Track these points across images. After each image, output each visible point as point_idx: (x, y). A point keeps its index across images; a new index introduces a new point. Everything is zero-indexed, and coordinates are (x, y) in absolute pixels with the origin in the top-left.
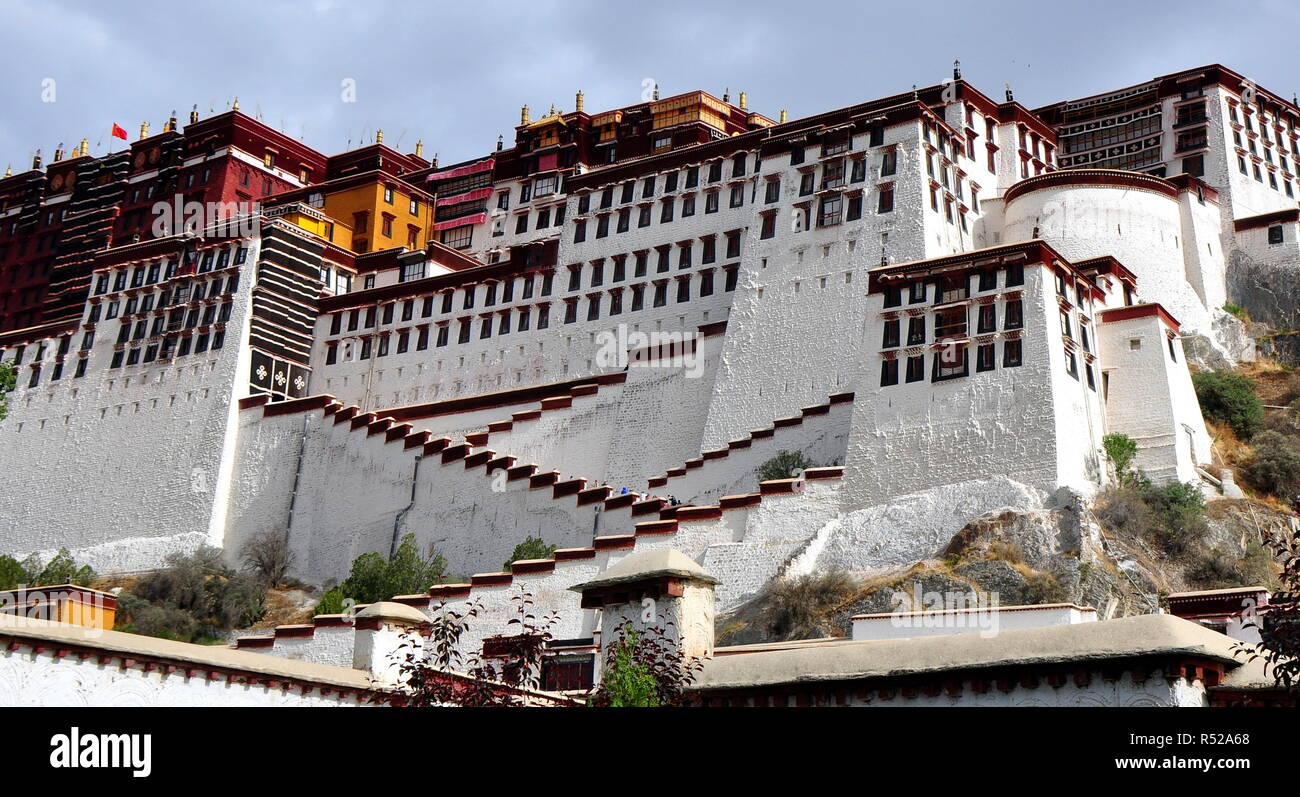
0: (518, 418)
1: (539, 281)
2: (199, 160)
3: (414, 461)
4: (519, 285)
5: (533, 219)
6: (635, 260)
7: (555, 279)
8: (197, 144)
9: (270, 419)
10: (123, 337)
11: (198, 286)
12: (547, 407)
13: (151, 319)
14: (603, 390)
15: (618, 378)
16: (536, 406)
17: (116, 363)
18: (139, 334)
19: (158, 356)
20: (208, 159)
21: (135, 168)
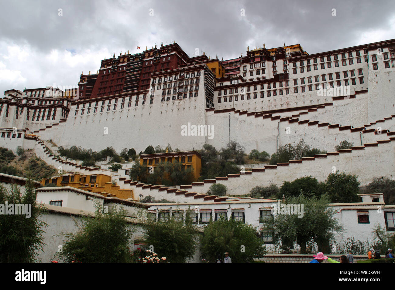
0: (301, 113)
1: (284, 83)
2: (166, 55)
3: (278, 123)
4: (278, 84)
5: (255, 73)
6: (314, 78)
7: (289, 83)
8: (165, 51)
9: (216, 114)
10: (164, 94)
11: (186, 82)
12: (310, 111)
13: (172, 90)
14: (326, 107)
15: (331, 104)
16: (307, 111)
17: (163, 99)
18: (169, 94)
19: (176, 99)
20: (169, 54)
21: (145, 57)
